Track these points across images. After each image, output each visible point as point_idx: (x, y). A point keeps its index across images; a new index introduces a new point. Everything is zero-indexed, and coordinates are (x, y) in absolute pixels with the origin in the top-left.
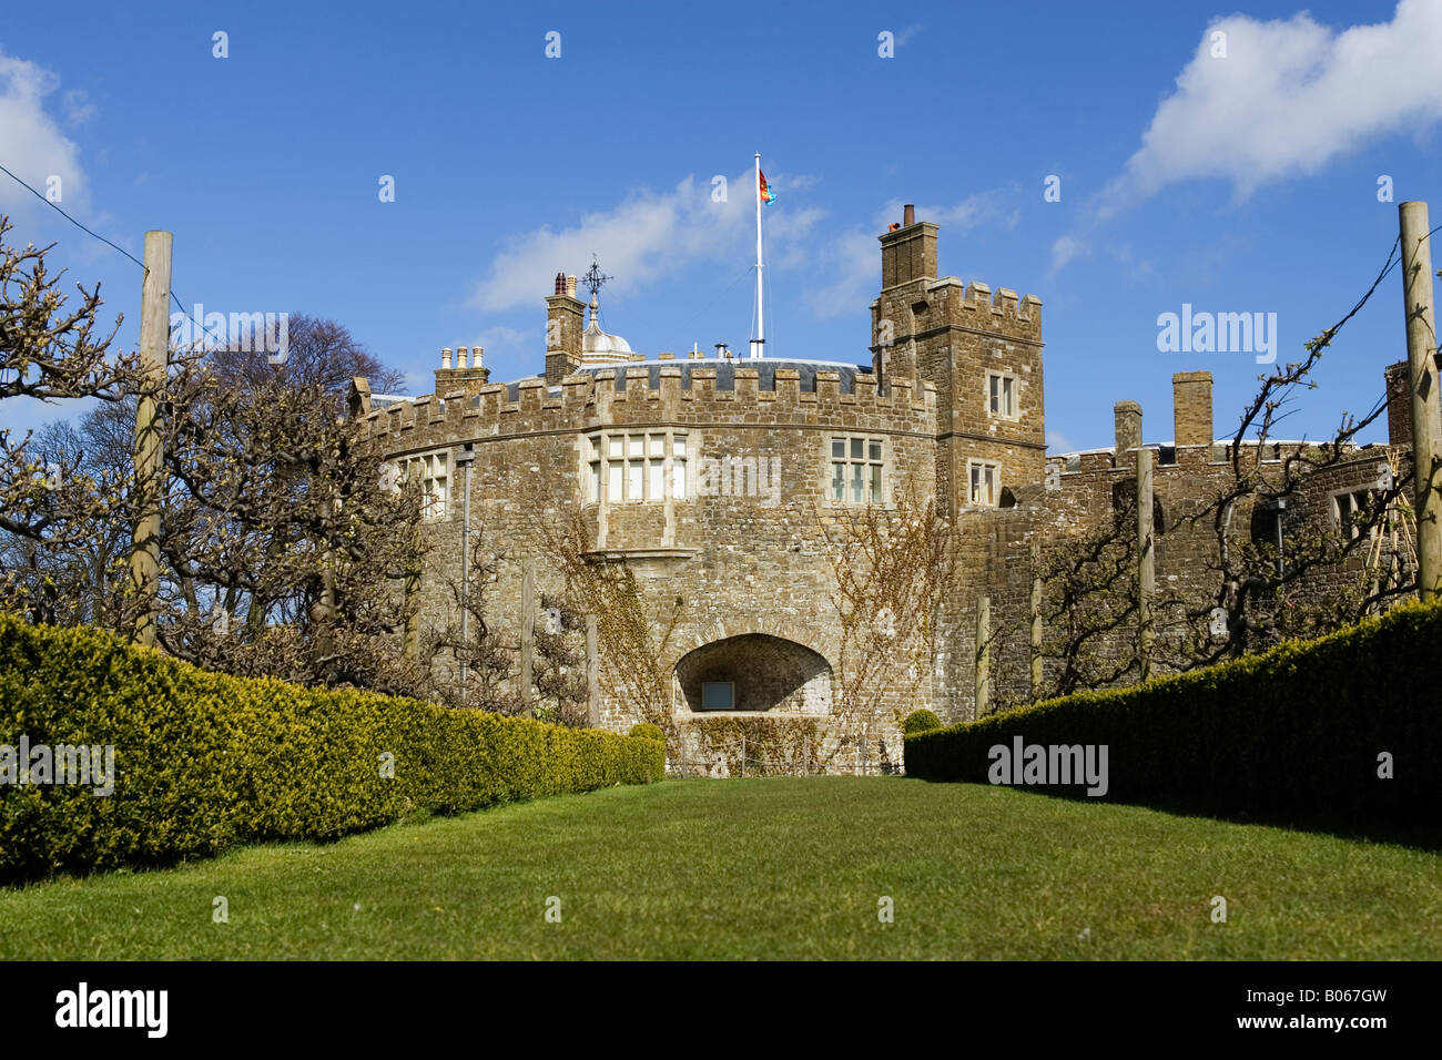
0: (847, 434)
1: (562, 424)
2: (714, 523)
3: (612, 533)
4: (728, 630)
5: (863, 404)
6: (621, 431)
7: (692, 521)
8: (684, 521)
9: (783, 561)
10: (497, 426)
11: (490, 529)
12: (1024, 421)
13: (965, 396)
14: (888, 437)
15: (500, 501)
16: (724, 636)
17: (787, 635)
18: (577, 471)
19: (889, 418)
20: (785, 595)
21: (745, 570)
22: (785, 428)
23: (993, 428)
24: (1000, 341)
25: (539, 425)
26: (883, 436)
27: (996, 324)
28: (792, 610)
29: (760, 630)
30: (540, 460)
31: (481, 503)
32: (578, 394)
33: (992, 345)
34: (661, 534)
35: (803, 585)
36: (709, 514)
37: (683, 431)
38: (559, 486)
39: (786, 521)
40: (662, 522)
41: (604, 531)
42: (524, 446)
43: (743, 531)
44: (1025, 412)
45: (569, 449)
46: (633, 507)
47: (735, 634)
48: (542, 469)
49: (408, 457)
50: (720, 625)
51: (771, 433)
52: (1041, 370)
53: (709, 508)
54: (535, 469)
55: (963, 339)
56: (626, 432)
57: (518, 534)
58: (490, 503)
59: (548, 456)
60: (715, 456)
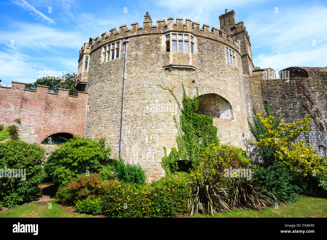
0: (228, 47)
1: (157, 31)
2: (202, 62)
3: (174, 60)
4: (207, 92)
5: (230, 42)
7: (196, 60)
8: (194, 59)
9: (218, 75)
10: (136, 32)
11: (133, 60)
14: (235, 51)
15: (137, 52)
16: (206, 93)
18: (161, 44)
19: (235, 47)
20: (220, 84)
21: (210, 75)
22: (217, 41)
25: (150, 32)
29: (215, 93)
30: (149, 41)
31: (130, 53)
32: (162, 24)
34: (189, 62)
35: (224, 82)
36: (200, 59)
37: (193, 36)
38: (156, 48)
40: (189, 58)
41: (172, 59)
42: (145, 38)
43: (209, 65)
45: (159, 38)
46: (180, 53)
47: (209, 93)
48: (150, 43)
50: (205, 90)
51: (213, 41)
53: (200, 57)
54: (148, 43)
55: (245, 35)
56: (177, 33)
57: (143, 61)
58: (134, 53)
59: (152, 40)
60: (201, 45)
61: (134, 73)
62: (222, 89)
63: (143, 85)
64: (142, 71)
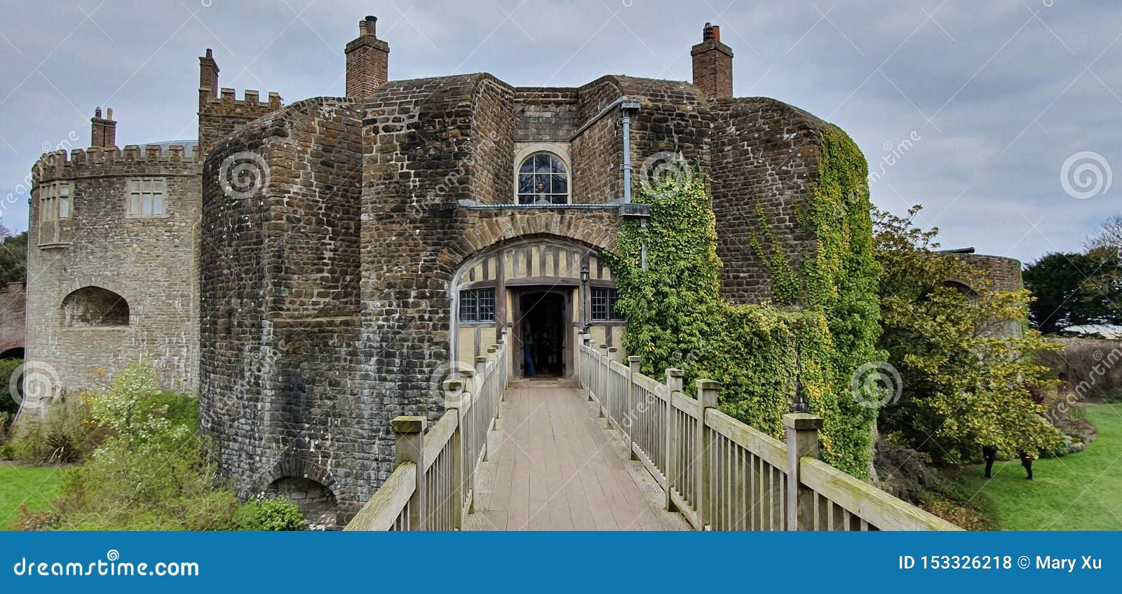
0: (140, 178)
3: (42, 237)
4: (80, 285)
7: (69, 229)
8: (65, 229)
9: (106, 248)
14: (163, 179)
16: (79, 288)
17: (105, 287)
19: (166, 168)
20: (105, 265)
21: (89, 253)
22: (107, 177)
26: (161, 178)
27: (238, 110)
28: (108, 273)
33: (234, 123)
34: (54, 236)
35: (114, 260)
36: (75, 225)
37: (64, 182)
39: (107, 226)
40: (54, 230)
43: (89, 233)
46: (47, 223)
47: (83, 287)
50: (78, 282)
51: (101, 180)
53: (76, 222)
56: (45, 185)
60: (78, 194)
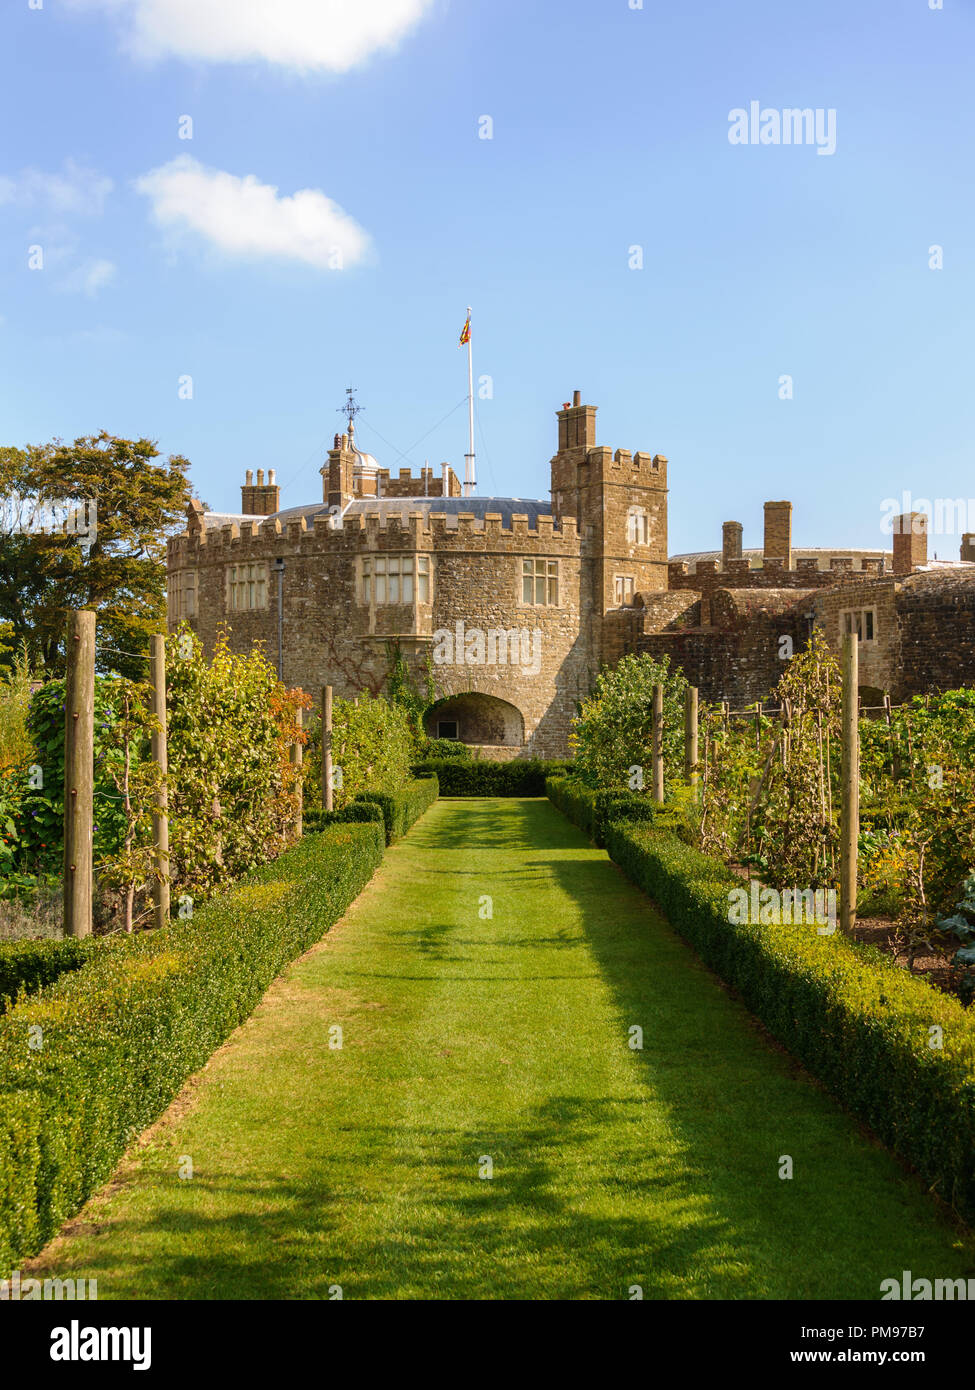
0: (533, 558)
1: (344, 548)
3: (378, 624)
4: (455, 690)
5: (543, 537)
6: (383, 555)
7: (431, 617)
8: (426, 617)
10: (299, 547)
11: (295, 618)
12: (653, 545)
13: (612, 530)
14: (559, 560)
15: (301, 599)
16: (452, 694)
17: (494, 694)
18: (354, 580)
19: (561, 546)
20: (492, 667)
22: (491, 554)
23: (632, 552)
24: (637, 490)
25: (328, 548)
26: (557, 558)
27: (635, 478)
29: (475, 690)
30: (329, 571)
31: (289, 600)
32: (354, 528)
33: (631, 493)
34: (410, 625)
36: (441, 612)
37: (424, 555)
38: (342, 590)
40: (411, 618)
41: (373, 621)
42: (318, 562)
44: (654, 539)
45: (348, 565)
46: (391, 607)
47: (459, 693)
48: (331, 578)
49: (236, 564)
50: (450, 687)
51: (482, 558)
52: (666, 509)
53: (442, 608)
54: (326, 578)
55: (611, 490)
56: (387, 555)
57: (315, 622)
58: (295, 600)
59: (334, 570)
60: (446, 573)
61: (299, 651)
62: (496, 677)
63: (318, 680)
64: (315, 646)
